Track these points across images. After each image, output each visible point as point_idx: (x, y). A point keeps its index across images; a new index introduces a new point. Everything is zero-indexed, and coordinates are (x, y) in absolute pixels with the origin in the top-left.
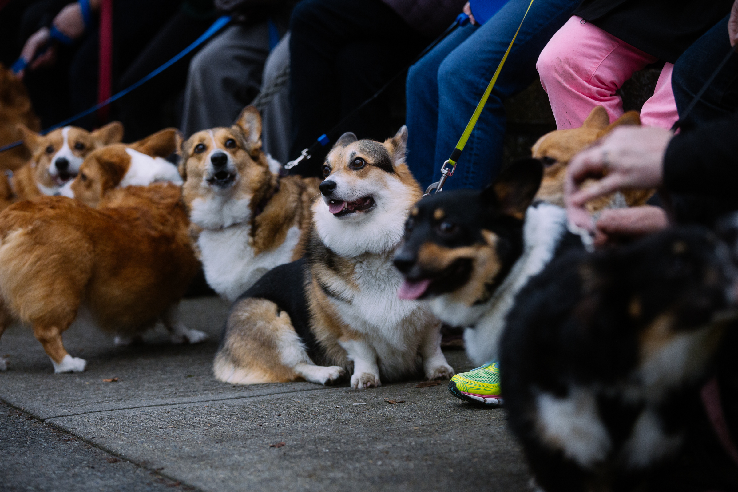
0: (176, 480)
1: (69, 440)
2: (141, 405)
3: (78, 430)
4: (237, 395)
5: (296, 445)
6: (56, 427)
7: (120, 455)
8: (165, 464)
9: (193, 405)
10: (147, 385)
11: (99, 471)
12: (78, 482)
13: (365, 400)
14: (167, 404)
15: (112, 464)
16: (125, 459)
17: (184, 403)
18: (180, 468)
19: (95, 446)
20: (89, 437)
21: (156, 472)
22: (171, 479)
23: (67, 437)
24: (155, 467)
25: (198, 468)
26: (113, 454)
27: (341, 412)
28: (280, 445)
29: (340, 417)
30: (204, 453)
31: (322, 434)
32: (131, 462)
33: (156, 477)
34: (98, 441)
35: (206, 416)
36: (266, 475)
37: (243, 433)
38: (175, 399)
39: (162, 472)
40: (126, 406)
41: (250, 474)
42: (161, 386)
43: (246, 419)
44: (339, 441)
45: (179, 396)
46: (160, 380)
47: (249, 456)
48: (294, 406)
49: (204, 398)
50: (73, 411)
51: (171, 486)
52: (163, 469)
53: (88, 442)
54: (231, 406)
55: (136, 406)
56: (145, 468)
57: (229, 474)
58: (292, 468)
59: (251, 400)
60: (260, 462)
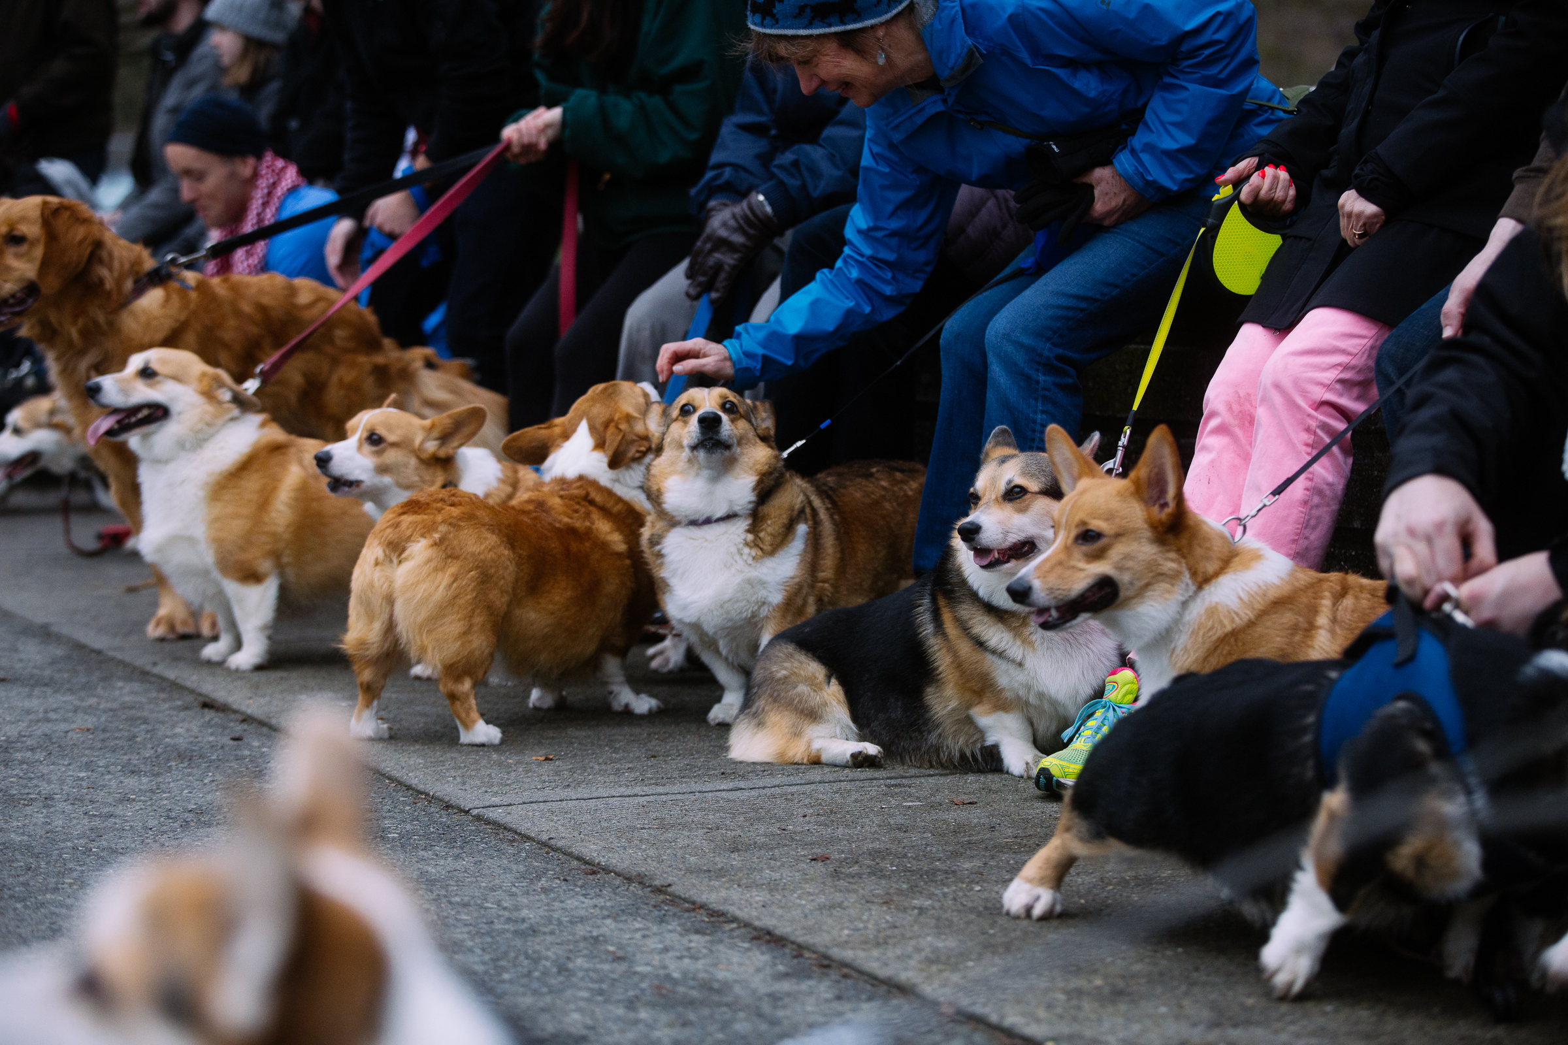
0: (694, 903)
1: (514, 841)
2: (600, 795)
3: (524, 827)
4: (731, 785)
5: (846, 858)
6: (488, 822)
7: (598, 864)
8: (670, 879)
9: (674, 797)
10: (597, 767)
11: (576, 885)
12: (554, 900)
13: (918, 799)
14: (636, 795)
15: (590, 877)
16: (607, 870)
17: (661, 794)
18: (694, 885)
19: (556, 849)
20: (545, 837)
21: (659, 890)
22: (685, 900)
23: (510, 836)
24: (657, 883)
25: (720, 886)
26: (587, 863)
27: (891, 816)
28: (825, 859)
29: (892, 822)
30: (719, 866)
31: (877, 845)
32: (618, 874)
33: (662, 897)
34: (560, 844)
35: (700, 814)
36: (822, 899)
37: (763, 840)
38: (645, 789)
39: (669, 889)
40: (579, 796)
41: (799, 897)
42: (618, 770)
43: (759, 819)
44: (905, 856)
45: (650, 784)
46: (613, 761)
47: (786, 873)
48: (820, 804)
49: (684, 788)
50: (506, 801)
51: (688, 910)
52: (670, 885)
53: (544, 844)
54: (729, 800)
55: (594, 796)
56: (640, 883)
57: (768, 896)
58: (855, 891)
59: (753, 793)
60: (806, 881)
